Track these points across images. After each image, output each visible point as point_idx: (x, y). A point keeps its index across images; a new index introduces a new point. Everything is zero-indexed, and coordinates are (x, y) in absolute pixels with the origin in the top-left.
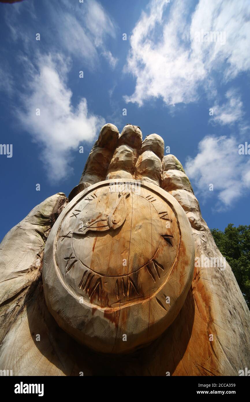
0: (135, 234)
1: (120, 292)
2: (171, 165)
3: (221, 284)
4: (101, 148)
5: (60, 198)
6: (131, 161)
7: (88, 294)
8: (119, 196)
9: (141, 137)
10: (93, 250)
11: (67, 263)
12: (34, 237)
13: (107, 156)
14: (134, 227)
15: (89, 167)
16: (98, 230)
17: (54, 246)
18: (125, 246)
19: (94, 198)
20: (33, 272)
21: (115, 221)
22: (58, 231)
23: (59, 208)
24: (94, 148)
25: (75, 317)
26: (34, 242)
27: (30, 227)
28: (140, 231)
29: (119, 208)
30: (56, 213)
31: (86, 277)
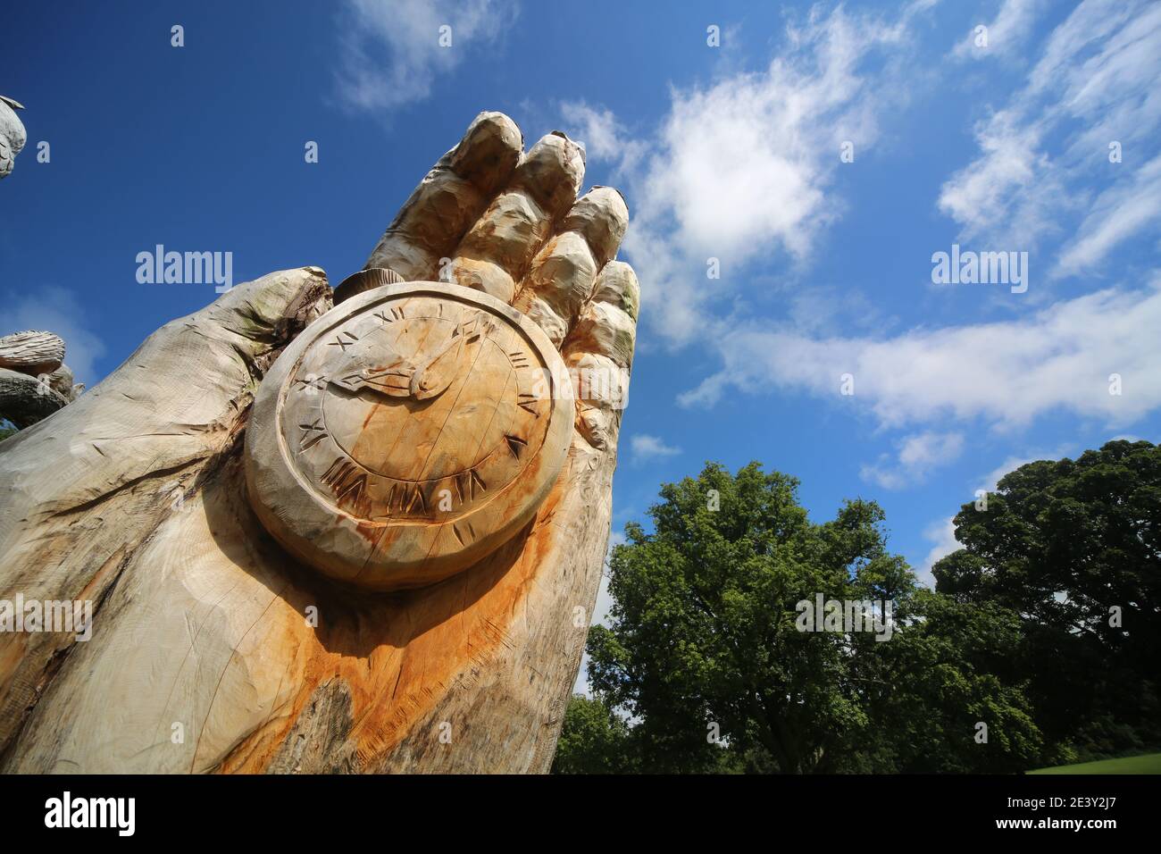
0: (456, 420)
1: (396, 503)
2: (614, 292)
3: (576, 537)
4: (458, 179)
5: (311, 282)
6: (523, 245)
7: (335, 493)
8: (455, 333)
9: (575, 185)
10: (365, 426)
11: (305, 436)
12: (227, 359)
13: (468, 208)
14: (460, 407)
15: (410, 220)
16: (386, 392)
17: (281, 397)
18: (429, 436)
19: (397, 318)
20: (215, 434)
21: (425, 383)
22: (294, 367)
23: (304, 308)
24: (439, 168)
25: (304, 521)
26: (226, 373)
27: (221, 335)
28: (468, 416)
29: (444, 360)
30: (292, 319)
31: (337, 467)
